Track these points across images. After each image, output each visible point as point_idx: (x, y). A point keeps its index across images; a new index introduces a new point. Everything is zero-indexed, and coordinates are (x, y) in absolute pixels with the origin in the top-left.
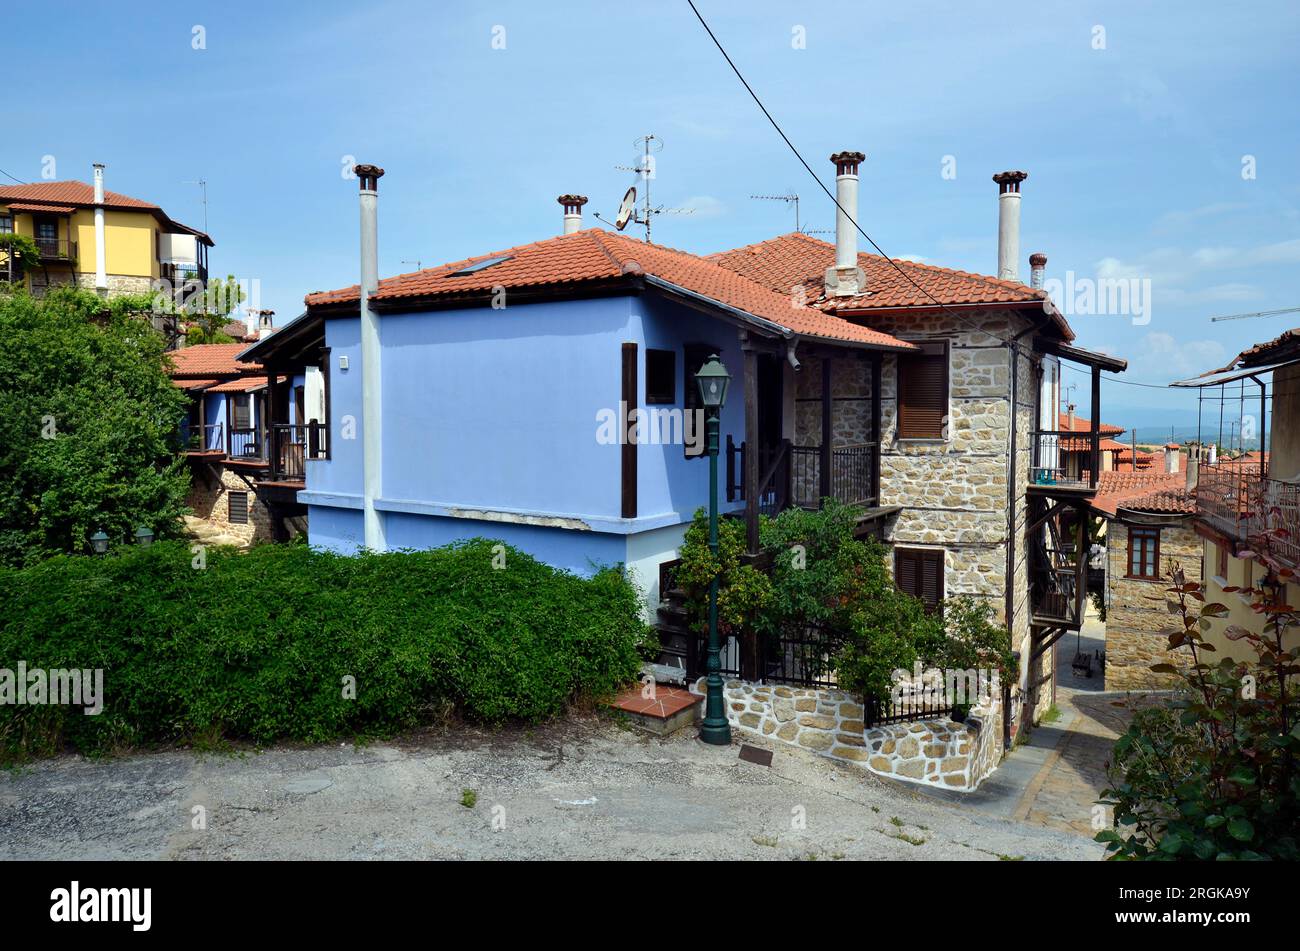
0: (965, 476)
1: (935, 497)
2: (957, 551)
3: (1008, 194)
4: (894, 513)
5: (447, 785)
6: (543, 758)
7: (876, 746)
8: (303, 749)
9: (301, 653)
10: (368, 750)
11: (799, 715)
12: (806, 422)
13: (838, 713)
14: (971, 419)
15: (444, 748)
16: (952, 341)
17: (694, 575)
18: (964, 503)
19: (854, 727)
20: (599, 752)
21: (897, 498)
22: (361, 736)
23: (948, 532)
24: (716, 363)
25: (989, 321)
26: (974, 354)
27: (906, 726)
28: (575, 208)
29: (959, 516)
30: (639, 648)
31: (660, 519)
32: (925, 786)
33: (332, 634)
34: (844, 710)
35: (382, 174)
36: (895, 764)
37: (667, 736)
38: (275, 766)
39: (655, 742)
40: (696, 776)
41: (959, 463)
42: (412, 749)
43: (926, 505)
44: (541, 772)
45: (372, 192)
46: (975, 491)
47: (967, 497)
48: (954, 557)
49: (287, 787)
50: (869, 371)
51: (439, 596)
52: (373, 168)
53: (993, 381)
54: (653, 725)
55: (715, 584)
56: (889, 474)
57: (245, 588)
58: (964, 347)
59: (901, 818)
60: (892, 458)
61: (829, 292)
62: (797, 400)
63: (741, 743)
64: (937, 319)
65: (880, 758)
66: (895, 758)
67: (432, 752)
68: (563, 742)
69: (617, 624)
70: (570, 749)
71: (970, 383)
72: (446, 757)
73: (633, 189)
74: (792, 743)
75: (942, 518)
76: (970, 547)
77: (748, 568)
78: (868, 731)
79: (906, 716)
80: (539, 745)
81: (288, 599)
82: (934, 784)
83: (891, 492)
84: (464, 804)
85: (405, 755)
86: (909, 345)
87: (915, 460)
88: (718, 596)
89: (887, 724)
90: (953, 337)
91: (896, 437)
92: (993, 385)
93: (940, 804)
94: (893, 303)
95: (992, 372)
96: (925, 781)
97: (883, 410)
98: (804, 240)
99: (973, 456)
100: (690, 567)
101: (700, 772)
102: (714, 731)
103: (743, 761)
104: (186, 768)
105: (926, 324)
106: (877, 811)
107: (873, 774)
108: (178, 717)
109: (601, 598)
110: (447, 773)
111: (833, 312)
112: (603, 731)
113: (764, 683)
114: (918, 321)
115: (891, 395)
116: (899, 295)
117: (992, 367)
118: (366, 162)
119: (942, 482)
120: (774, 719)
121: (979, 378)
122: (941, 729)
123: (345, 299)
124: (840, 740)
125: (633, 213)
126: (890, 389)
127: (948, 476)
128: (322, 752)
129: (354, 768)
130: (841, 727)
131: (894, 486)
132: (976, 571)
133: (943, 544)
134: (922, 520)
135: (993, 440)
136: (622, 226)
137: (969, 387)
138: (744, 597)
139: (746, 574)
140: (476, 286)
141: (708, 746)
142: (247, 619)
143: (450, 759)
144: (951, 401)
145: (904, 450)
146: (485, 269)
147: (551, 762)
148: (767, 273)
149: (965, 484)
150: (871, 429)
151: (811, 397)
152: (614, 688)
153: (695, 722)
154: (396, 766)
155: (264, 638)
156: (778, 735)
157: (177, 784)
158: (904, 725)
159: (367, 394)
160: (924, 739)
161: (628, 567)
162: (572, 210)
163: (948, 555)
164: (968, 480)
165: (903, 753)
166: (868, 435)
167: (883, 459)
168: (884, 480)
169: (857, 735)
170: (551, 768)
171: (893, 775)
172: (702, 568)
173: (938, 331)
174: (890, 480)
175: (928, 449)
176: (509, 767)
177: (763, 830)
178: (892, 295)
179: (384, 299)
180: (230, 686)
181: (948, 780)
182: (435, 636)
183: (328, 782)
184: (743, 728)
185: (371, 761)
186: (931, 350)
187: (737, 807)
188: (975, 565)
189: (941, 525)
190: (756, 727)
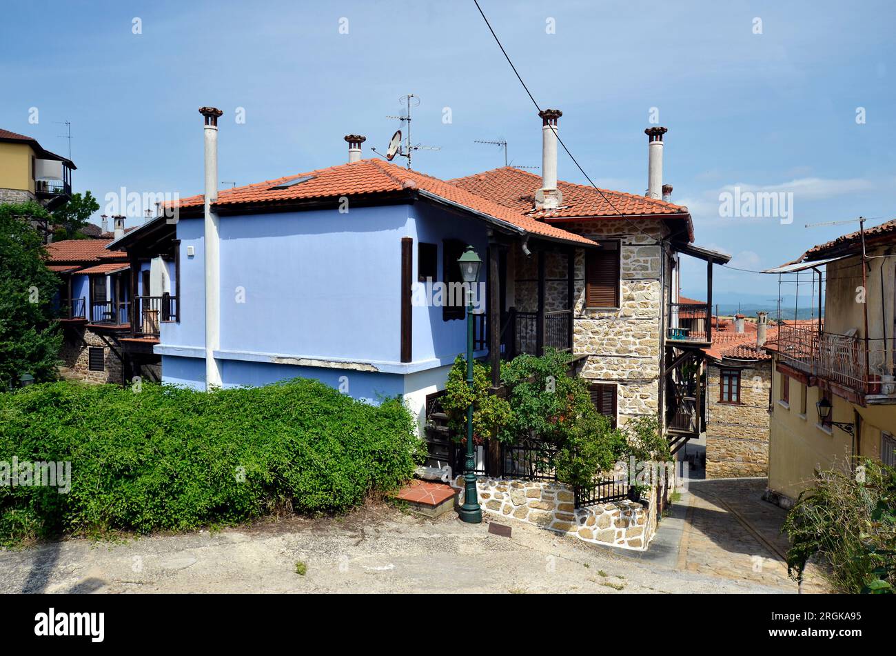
0: (631, 333)
1: (611, 347)
2: (626, 385)
3: (654, 142)
4: (584, 359)
5: (283, 559)
6: (351, 537)
7: (583, 521)
8: (171, 535)
9: (171, 464)
10: (222, 535)
11: (529, 500)
12: (522, 296)
13: (556, 499)
14: (635, 294)
15: (277, 532)
16: (622, 240)
17: (456, 402)
18: (630, 352)
19: (567, 508)
20: (390, 531)
21: (585, 348)
22: (215, 525)
23: (619, 371)
24: (471, 252)
25: (647, 227)
26: (637, 250)
27: (602, 506)
28: (357, 144)
29: (627, 360)
30: (414, 456)
31: (427, 363)
32: (615, 548)
33: (194, 449)
34: (560, 496)
35: (221, 114)
36: (595, 533)
37: (437, 518)
38: (151, 549)
39: (428, 523)
40: (461, 546)
41: (627, 324)
42: (254, 533)
43: (605, 353)
44: (351, 547)
45: (214, 127)
46: (638, 343)
47: (633, 348)
48: (624, 389)
49: (162, 565)
50: (566, 260)
51: (273, 420)
52: (215, 109)
53: (650, 268)
54: (426, 510)
55: (471, 408)
56: (580, 332)
57: (126, 416)
58: (630, 244)
59: (605, 571)
60: (581, 321)
61: (538, 206)
62: (516, 281)
63: (489, 522)
64: (613, 225)
65: (585, 529)
66: (595, 529)
67: (269, 534)
68: (364, 525)
69: (400, 438)
70: (369, 529)
71: (634, 270)
72: (280, 538)
73: (399, 132)
74: (524, 520)
75: (616, 362)
76: (634, 382)
77: (494, 397)
78: (577, 510)
79: (602, 500)
80: (347, 528)
81: (159, 424)
82: (623, 546)
83: (581, 344)
84: (298, 572)
85: (249, 538)
86: (595, 243)
87: (597, 322)
88: (473, 417)
89: (590, 505)
90: (623, 238)
91: (584, 306)
92: (650, 271)
93: (628, 560)
94: (583, 214)
95: (649, 262)
96: (615, 544)
97: (576, 288)
98: (514, 172)
99: (637, 319)
100: (453, 397)
101: (463, 543)
102: (469, 514)
103: (492, 535)
104: (82, 553)
105: (605, 229)
106: (587, 566)
107: (580, 540)
108: (74, 514)
109: (387, 420)
110: (282, 550)
111: (542, 220)
112: (391, 515)
113: (503, 479)
114: (599, 227)
115: (581, 277)
116: (586, 209)
117: (649, 259)
118: (210, 105)
119: (616, 338)
120: (511, 504)
121: (641, 266)
122: (625, 508)
123: (192, 205)
124: (557, 517)
125: (399, 149)
126: (580, 274)
127: (620, 333)
128: (187, 537)
129: (212, 549)
130: (558, 508)
131: (583, 340)
132: (638, 398)
133: (616, 380)
134: (602, 364)
135: (650, 308)
136: (391, 158)
137: (634, 272)
138: (492, 418)
139: (493, 401)
140: (293, 196)
141: (466, 524)
142: (128, 439)
143: (283, 539)
144: (622, 282)
145: (590, 315)
146: (297, 185)
147: (357, 539)
148: (492, 193)
149: (631, 339)
150: (567, 301)
151: (527, 278)
152: (398, 484)
153: (457, 508)
154: (243, 546)
155: (142, 453)
156: (513, 515)
157: (75, 565)
158: (600, 505)
159: (209, 273)
160: (614, 515)
161: (405, 397)
162: (355, 145)
163: (619, 387)
164: (633, 336)
165: (600, 525)
166: (565, 305)
167: (575, 321)
168: (576, 336)
169: (570, 513)
170: (357, 544)
171: (594, 541)
172: (462, 397)
173: (613, 234)
174: (581, 336)
175: (606, 315)
176: (327, 544)
177: (514, 584)
178: (582, 208)
179: (223, 205)
180: (116, 489)
181: (631, 543)
182: (271, 450)
183: (193, 560)
184: (489, 511)
185: (224, 542)
186: (609, 247)
187: (492, 568)
188: (638, 394)
189: (615, 367)
190: (498, 510)
